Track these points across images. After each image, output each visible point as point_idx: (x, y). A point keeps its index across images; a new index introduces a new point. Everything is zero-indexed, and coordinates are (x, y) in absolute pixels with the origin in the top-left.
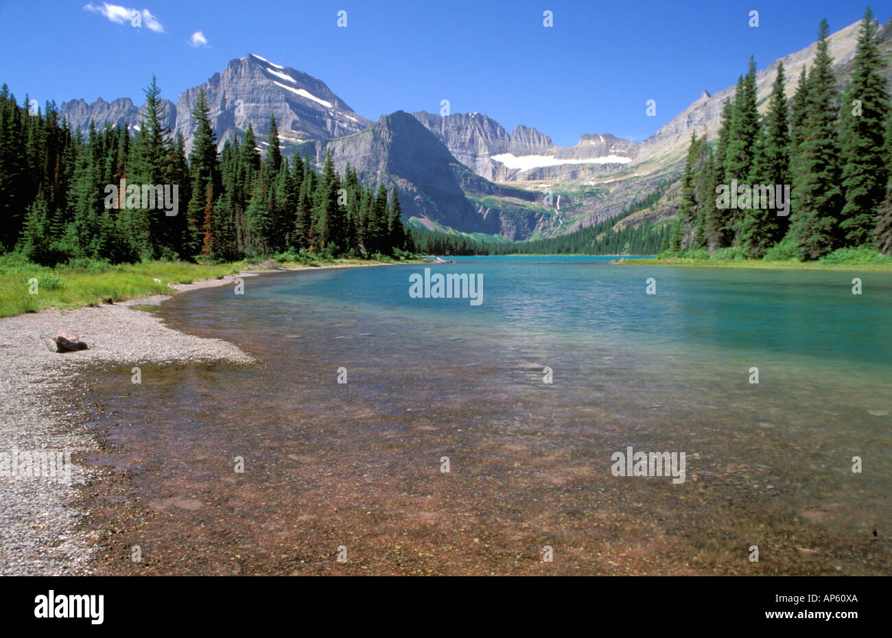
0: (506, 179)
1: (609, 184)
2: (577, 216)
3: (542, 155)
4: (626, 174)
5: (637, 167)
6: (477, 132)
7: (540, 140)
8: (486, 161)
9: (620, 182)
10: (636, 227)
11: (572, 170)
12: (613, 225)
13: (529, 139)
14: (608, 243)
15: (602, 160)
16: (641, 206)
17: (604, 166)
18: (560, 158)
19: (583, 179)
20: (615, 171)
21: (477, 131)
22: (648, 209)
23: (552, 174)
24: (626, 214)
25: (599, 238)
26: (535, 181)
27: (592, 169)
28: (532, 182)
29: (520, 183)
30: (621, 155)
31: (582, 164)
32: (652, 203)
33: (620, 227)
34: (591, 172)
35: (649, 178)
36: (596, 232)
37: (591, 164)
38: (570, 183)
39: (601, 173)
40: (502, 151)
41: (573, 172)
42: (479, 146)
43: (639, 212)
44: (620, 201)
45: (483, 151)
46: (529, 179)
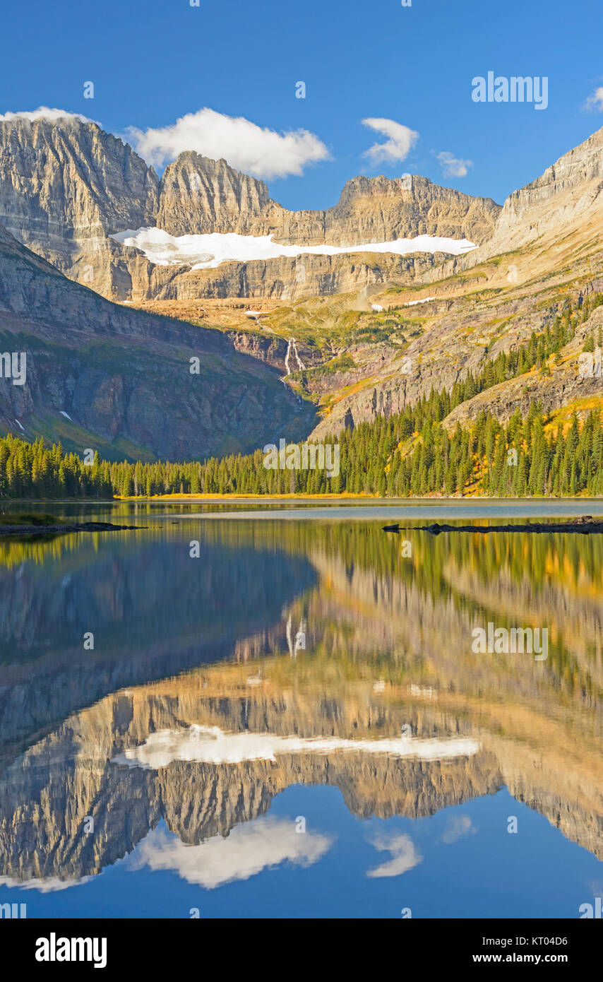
0: (150, 295)
1: (421, 308)
2: (337, 395)
3: (245, 230)
4: (464, 282)
5: (495, 263)
6: (72, 171)
7: (238, 193)
8: (96, 247)
9: (450, 303)
10: (505, 421)
11: (323, 271)
12: (442, 415)
13: (209, 190)
14: (429, 463)
15: (402, 247)
16: (512, 364)
17: (408, 262)
18: (292, 240)
19: (353, 296)
20: (435, 275)
21: (72, 165)
22: (535, 372)
23: (270, 282)
24: (480, 388)
25: (407, 449)
26: (226, 301)
27: (377, 269)
28: (219, 302)
29: (184, 304)
30: (453, 233)
31: (348, 256)
32: (544, 357)
33: (461, 417)
34: (372, 276)
35: (523, 292)
36: (398, 433)
37: (372, 255)
38: (319, 306)
39: (400, 280)
40: (140, 220)
41: (326, 277)
42: (77, 206)
43: (513, 382)
44: (452, 351)
45: (87, 220)
46: (209, 294)
